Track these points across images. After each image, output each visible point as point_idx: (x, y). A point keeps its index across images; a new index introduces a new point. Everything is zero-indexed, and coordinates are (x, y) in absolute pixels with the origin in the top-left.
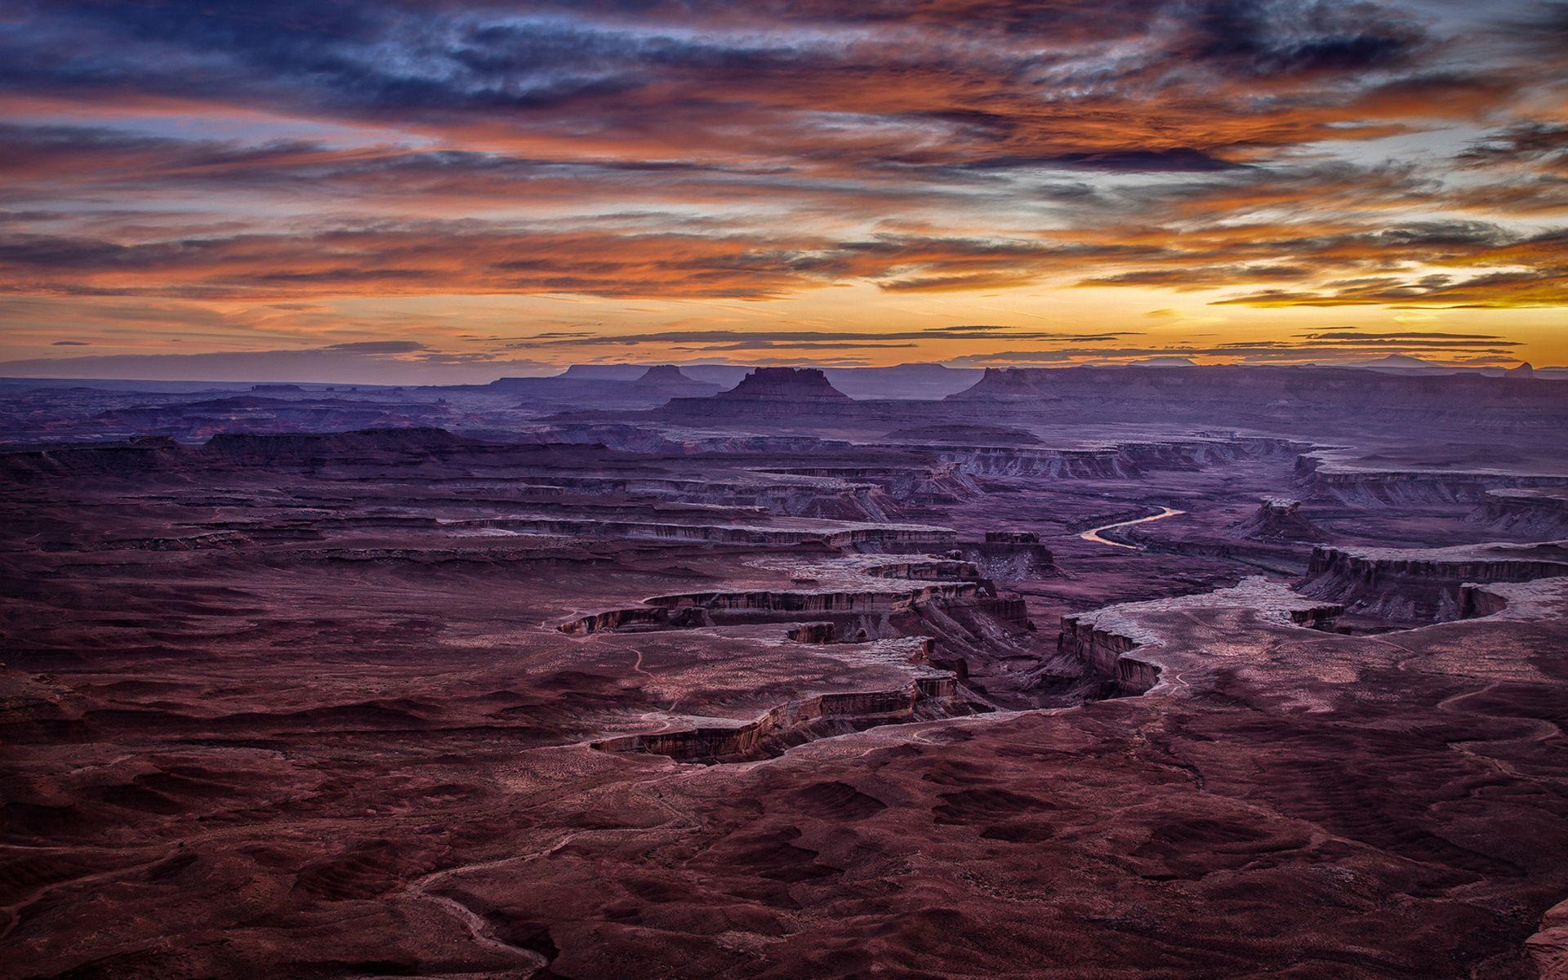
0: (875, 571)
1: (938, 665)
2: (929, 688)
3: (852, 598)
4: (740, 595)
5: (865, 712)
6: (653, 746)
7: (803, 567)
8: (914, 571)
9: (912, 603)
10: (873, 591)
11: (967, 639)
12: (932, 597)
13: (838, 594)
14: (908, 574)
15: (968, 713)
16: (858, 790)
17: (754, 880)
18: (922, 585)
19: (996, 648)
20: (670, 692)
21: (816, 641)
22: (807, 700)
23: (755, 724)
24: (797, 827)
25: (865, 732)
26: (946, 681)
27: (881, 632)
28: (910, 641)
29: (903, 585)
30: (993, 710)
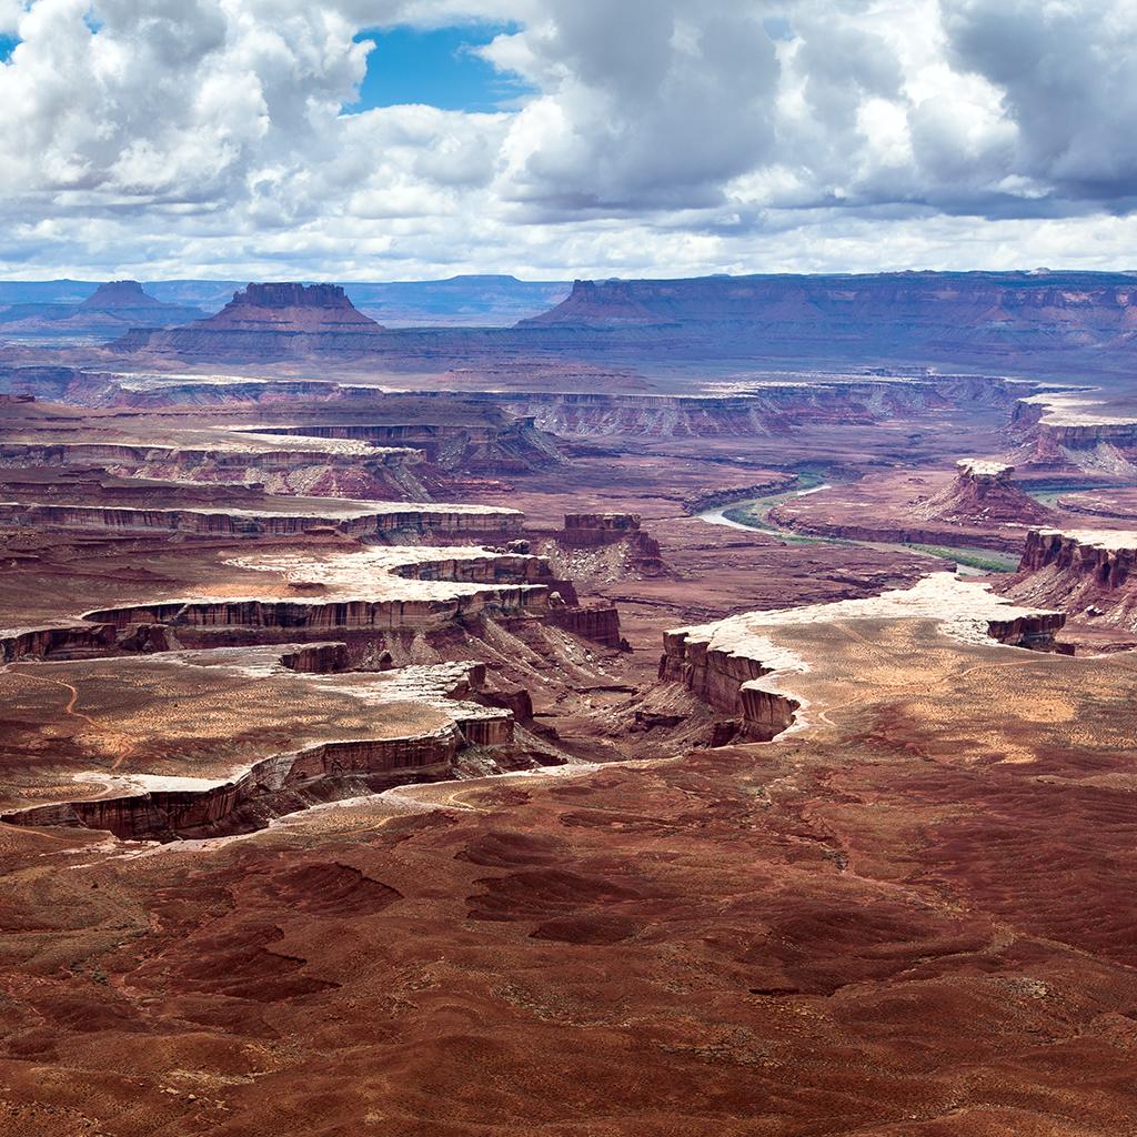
0: (407, 571)
1: (491, 700)
2: (473, 732)
3: (374, 609)
4: (218, 606)
5: (386, 768)
6: (88, 817)
7: (307, 565)
8: (461, 571)
9: (458, 615)
10: (403, 599)
11: (534, 664)
12: (486, 607)
13: (354, 604)
14: (454, 574)
15: (528, 766)
16: (364, 874)
17: (219, 998)
18: (471, 589)
19: (576, 678)
20: (111, 744)
21: (322, 670)
22: (304, 750)
23: (230, 784)
24: (279, 926)
25: (383, 795)
26: (498, 723)
27: (415, 657)
28: (452, 667)
29: (444, 591)
30: (564, 762)
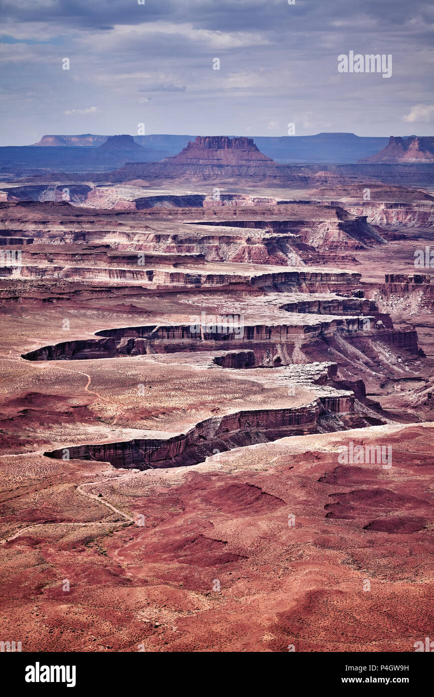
0: (290, 308)
1: (340, 385)
2: (330, 405)
3: (269, 330)
4: (176, 327)
5: (276, 425)
6: (97, 454)
7: (230, 303)
8: (324, 307)
9: (321, 334)
10: (288, 324)
11: (366, 363)
12: (338, 330)
13: (258, 327)
14: (319, 309)
15: (363, 426)
16: (264, 490)
17: (175, 565)
18: (329, 318)
19: (392, 372)
20: (112, 410)
21: (238, 366)
22: (227, 414)
23: (182, 435)
24: (211, 521)
25: (275, 442)
26: (345, 399)
27: (295, 359)
28: (317, 365)
29: (313, 319)
30: (385, 423)
